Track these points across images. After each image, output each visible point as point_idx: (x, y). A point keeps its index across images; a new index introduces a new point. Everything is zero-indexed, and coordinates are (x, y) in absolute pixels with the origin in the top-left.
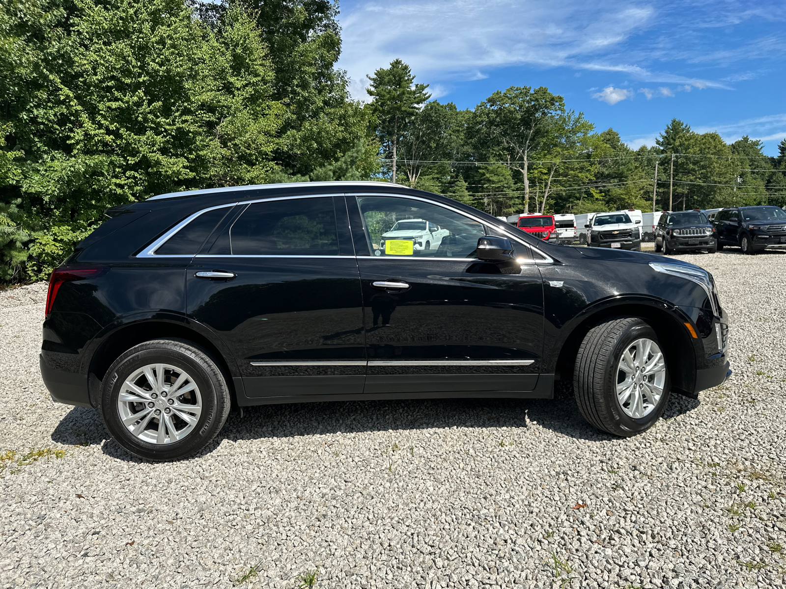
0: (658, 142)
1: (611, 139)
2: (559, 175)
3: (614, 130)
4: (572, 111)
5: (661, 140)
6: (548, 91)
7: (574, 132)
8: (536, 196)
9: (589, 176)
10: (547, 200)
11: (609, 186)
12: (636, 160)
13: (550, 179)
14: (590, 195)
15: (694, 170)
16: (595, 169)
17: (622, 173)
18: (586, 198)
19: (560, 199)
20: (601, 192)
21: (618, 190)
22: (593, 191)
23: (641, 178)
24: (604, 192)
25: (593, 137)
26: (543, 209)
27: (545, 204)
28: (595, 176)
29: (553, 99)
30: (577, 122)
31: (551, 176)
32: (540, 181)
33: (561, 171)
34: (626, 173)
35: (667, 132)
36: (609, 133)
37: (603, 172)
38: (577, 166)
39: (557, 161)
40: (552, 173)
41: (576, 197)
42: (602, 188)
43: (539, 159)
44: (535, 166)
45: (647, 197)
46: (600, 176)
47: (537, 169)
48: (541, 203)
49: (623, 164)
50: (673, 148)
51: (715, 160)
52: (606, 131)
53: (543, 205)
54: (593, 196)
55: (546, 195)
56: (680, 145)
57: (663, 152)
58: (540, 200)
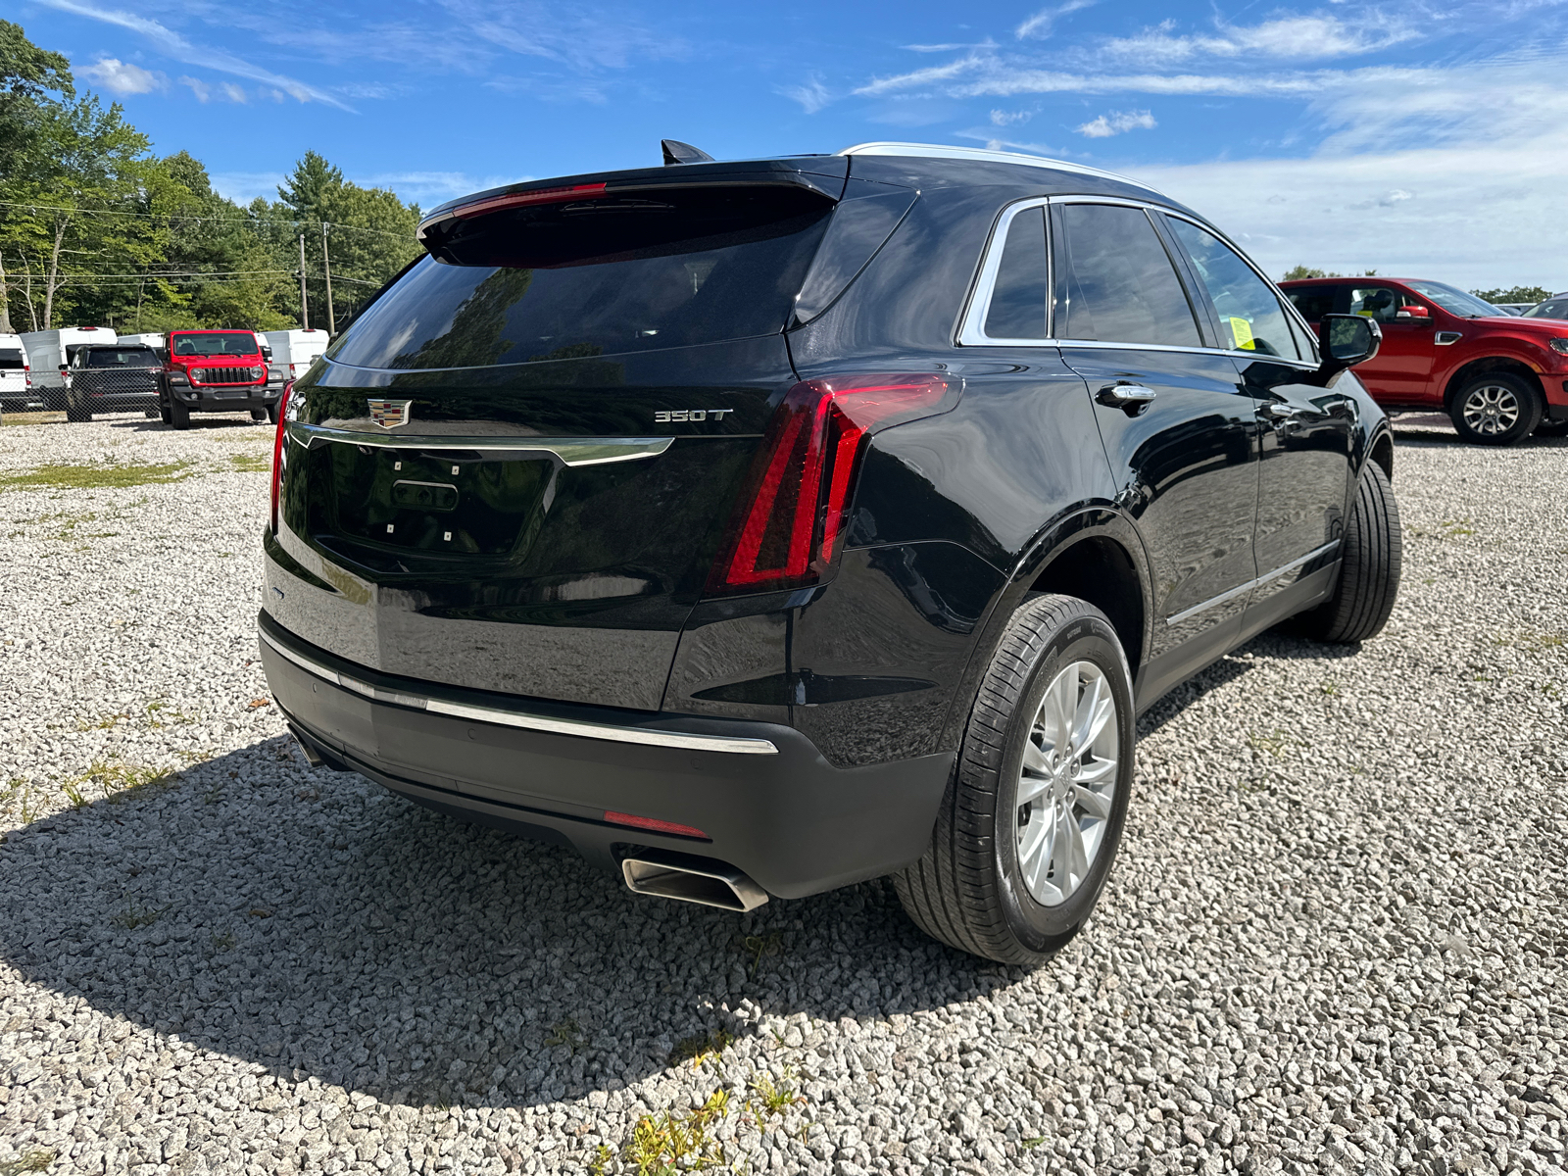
0: (283, 195)
1: (189, 173)
2: (77, 244)
3: (194, 156)
4: (92, 97)
5: (290, 192)
6: (25, 36)
7: (100, 144)
8: (25, 289)
9: (150, 252)
10: (55, 301)
11: (198, 278)
12: (250, 226)
13: (56, 251)
14: (158, 296)
15: (361, 259)
16: (166, 236)
17: (221, 253)
18: (148, 300)
19: (86, 301)
20: (181, 290)
21: (219, 287)
22: (162, 285)
23: (265, 265)
24: (189, 290)
25: (147, 164)
26: (47, 320)
27: (53, 310)
28: (165, 253)
29: (39, 59)
30: (107, 124)
31: (57, 246)
32: (32, 254)
33: (82, 235)
34: (231, 252)
35: (299, 177)
36: (183, 160)
37: (179, 247)
38: (121, 227)
39: (71, 209)
40: (60, 237)
41: (126, 298)
42: (180, 282)
43: (20, 198)
44: (11, 216)
45: (280, 304)
46: (176, 254)
47: (18, 223)
48: (41, 307)
49: (221, 235)
50: (316, 210)
51: (399, 243)
52: (176, 154)
53: (48, 313)
54: (166, 299)
55: (51, 289)
56: (331, 206)
57: (296, 216)
58: (36, 299)
